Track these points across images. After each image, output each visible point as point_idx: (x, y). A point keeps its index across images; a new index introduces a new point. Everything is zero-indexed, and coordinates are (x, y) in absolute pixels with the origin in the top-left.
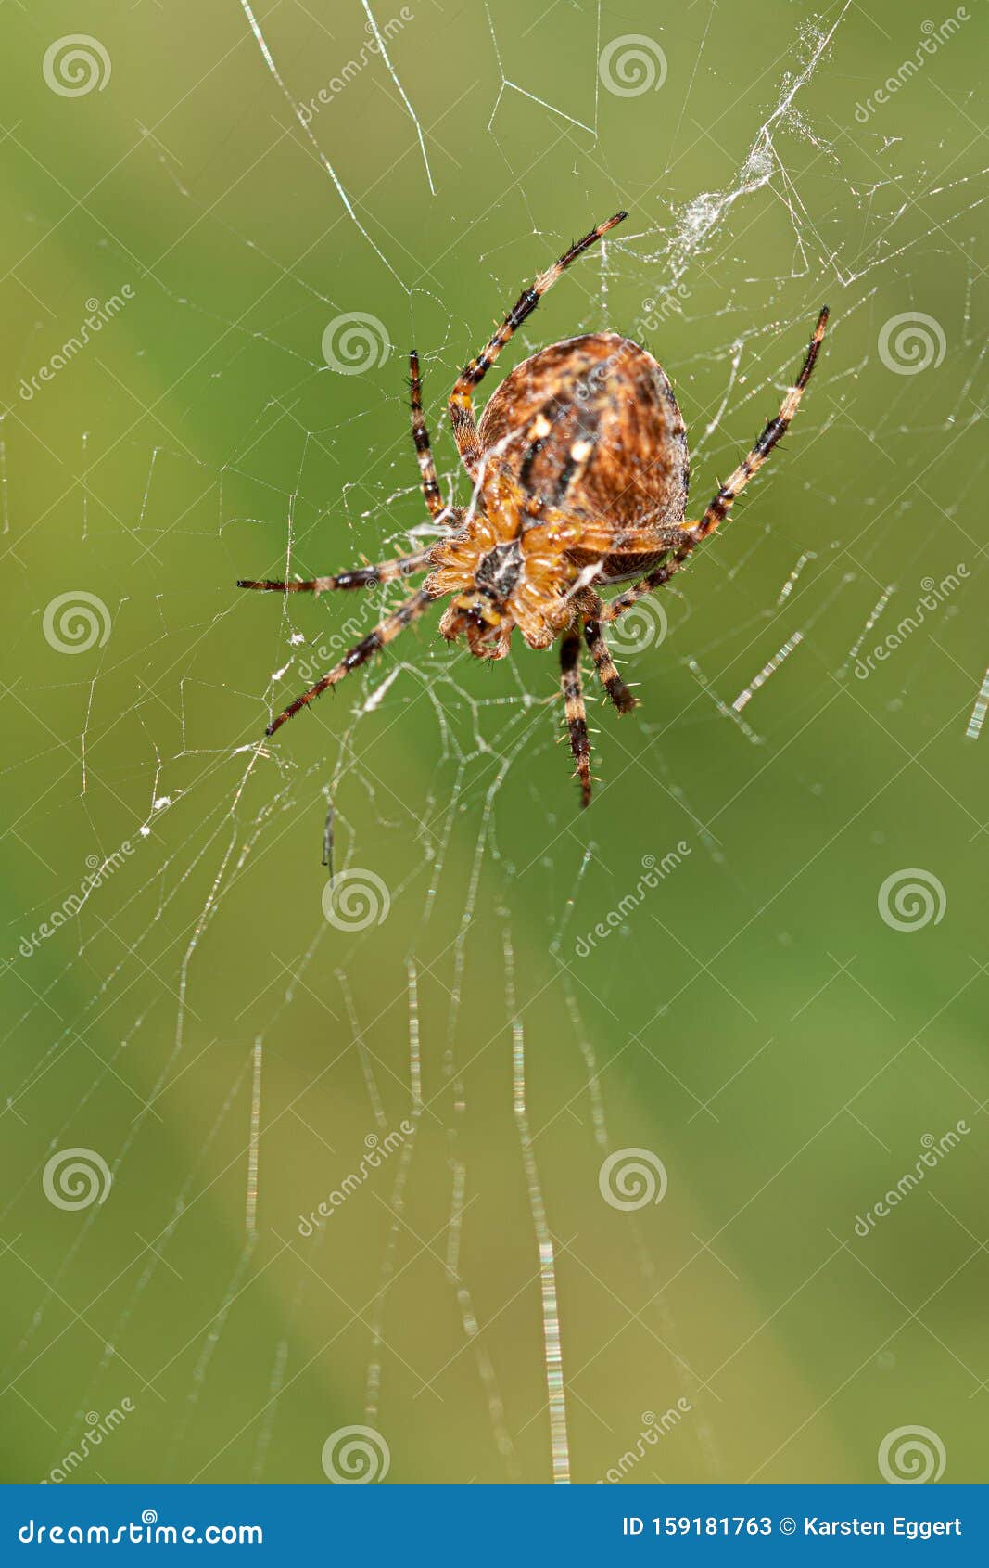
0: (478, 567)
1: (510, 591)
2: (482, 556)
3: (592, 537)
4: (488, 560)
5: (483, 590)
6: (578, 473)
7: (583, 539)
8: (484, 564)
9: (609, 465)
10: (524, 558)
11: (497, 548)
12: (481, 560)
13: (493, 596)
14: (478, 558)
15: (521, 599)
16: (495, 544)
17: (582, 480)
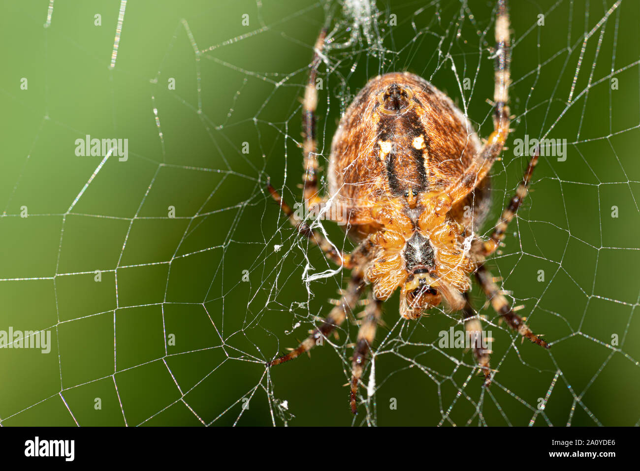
0: (404, 261)
1: (433, 262)
2: (402, 253)
3: (454, 193)
4: (408, 253)
5: (417, 272)
6: (425, 156)
7: (452, 199)
8: (407, 257)
9: (438, 140)
10: (428, 237)
11: (408, 242)
12: (403, 256)
13: (425, 271)
14: (399, 257)
15: (443, 263)
16: (405, 242)
17: (430, 160)
